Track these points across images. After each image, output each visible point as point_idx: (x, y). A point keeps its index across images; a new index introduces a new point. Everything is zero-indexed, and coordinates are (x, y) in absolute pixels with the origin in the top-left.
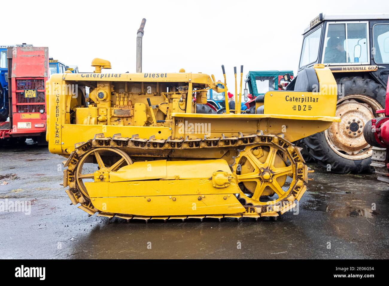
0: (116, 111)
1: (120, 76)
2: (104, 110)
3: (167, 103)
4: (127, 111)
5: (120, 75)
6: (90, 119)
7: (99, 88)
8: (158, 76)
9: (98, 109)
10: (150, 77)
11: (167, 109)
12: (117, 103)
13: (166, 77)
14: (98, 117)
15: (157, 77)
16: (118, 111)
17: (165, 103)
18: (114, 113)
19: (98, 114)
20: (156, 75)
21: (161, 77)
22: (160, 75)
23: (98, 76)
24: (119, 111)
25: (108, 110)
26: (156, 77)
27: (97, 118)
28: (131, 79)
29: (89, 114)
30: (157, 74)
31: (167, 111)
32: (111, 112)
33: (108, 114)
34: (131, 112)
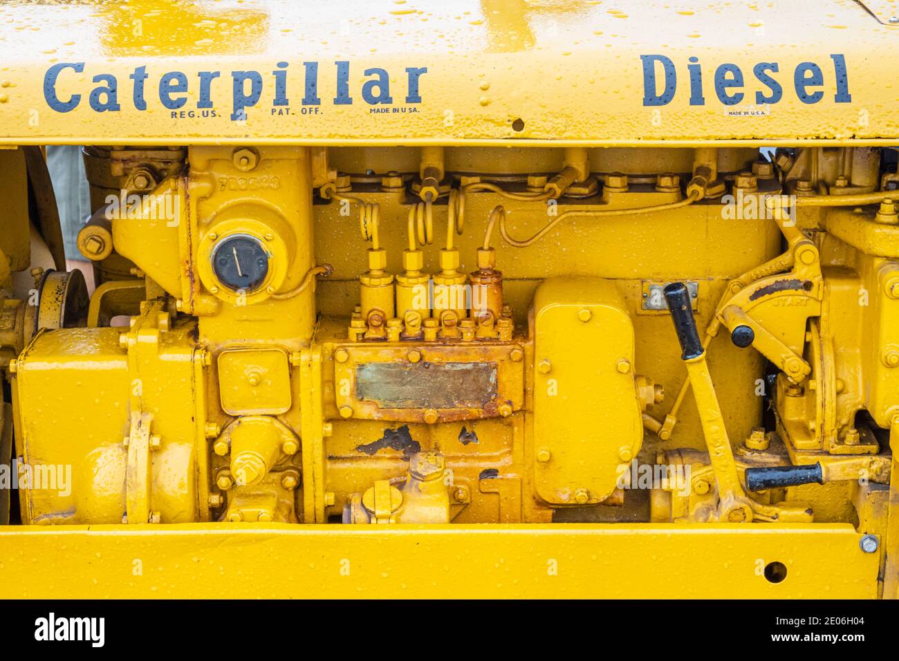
0: (367, 375)
1: (414, 97)
2: (271, 369)
3: (808, 286)
4: (466, 372)
5: (414, 75)
6: (151, 464)
7: (211, 179)
8: (768, 93)
9: (212, 371)
10: (697, 99)
11: (808, 329)
12: (375, 296)
13: (843, 96)
14: (213, 430)
15: (760, 99)
16: (397, 373)
17: (795, 285)
18: (360, 391)
19: (214, 408)
20: (752, 85)
21: (804, 98)
22: (785, 79)
23: (205, 102)
24: (400, 375)
25: (303, 370)
26: (750, 97)
27: (211, 441)
28: (518, 125)
29: (136, 416)
30: (759, 71)
31: (807, 345)
32: (330, 382)
33: (303, 397)
34: (510, 380)
